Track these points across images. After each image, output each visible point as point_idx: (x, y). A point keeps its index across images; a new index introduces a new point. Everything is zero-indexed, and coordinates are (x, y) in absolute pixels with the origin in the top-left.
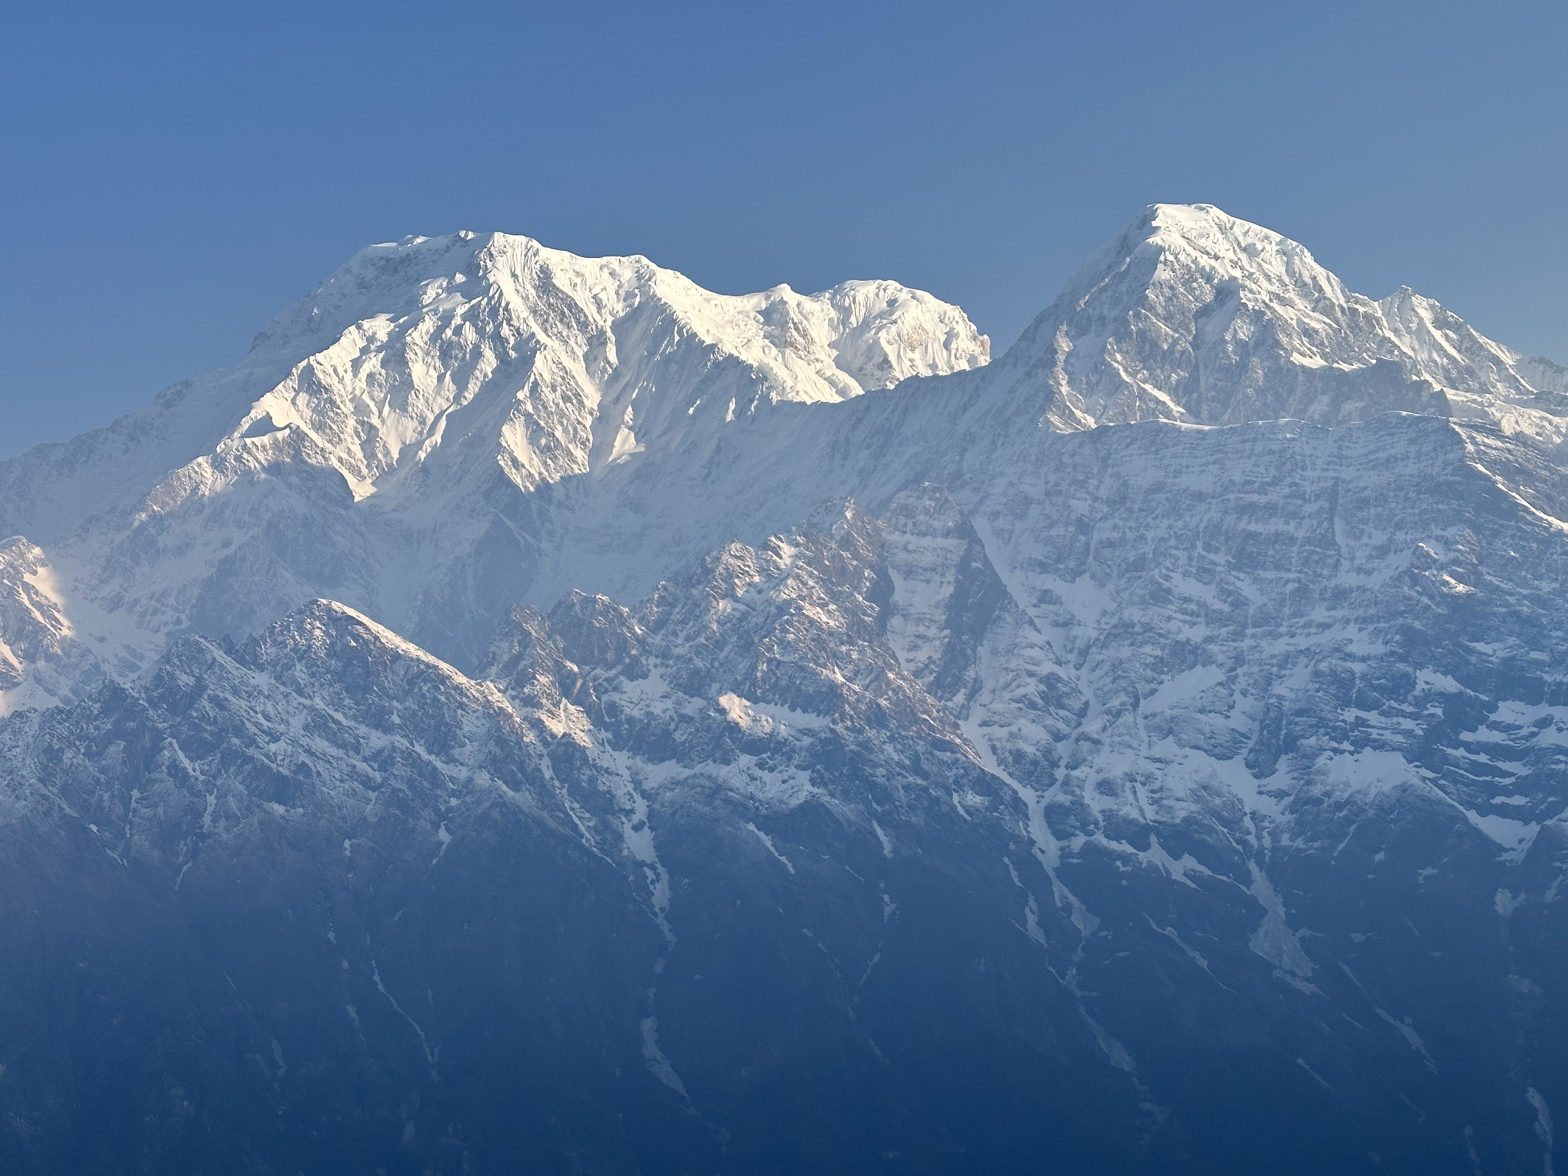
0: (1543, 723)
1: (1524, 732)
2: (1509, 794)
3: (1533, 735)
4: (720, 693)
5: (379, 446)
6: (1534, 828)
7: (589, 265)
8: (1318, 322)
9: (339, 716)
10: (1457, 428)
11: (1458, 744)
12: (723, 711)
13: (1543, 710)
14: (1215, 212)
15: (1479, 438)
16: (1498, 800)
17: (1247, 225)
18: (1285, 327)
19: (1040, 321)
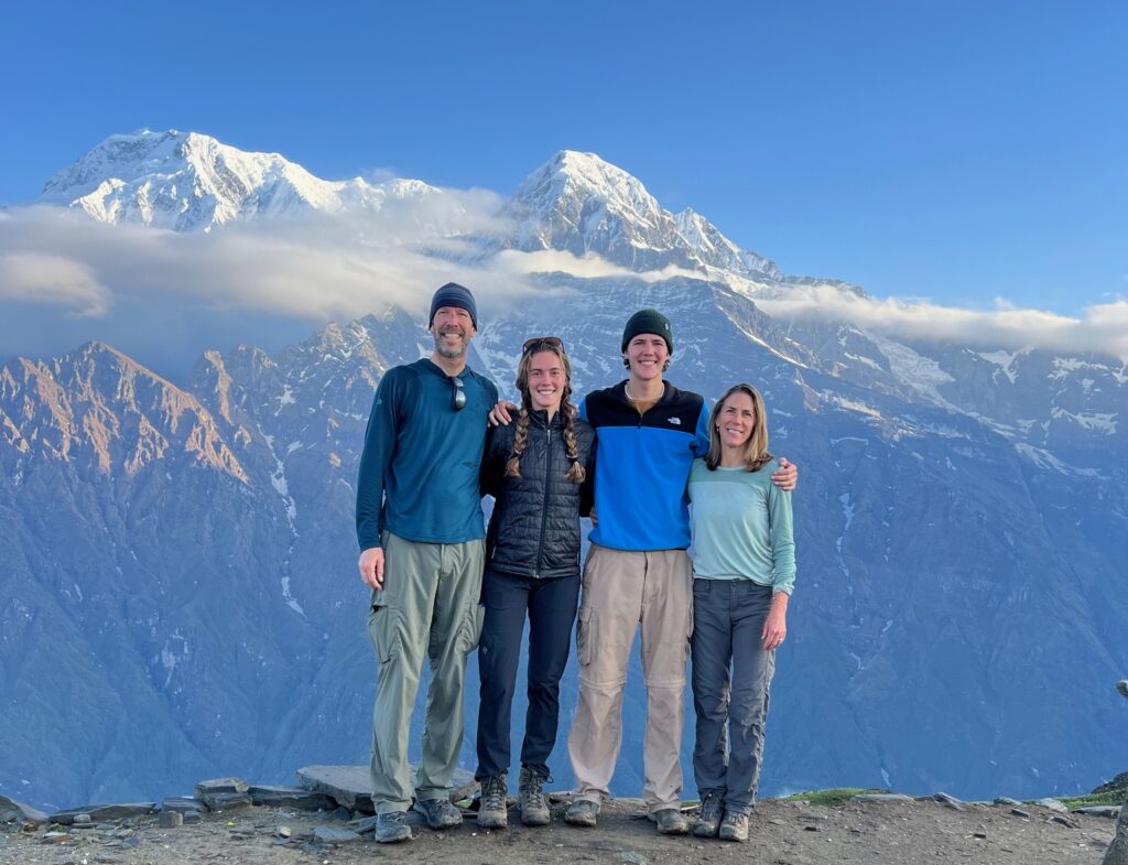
8: (645, 224)
15: (722, 293)
18: (629, 225)
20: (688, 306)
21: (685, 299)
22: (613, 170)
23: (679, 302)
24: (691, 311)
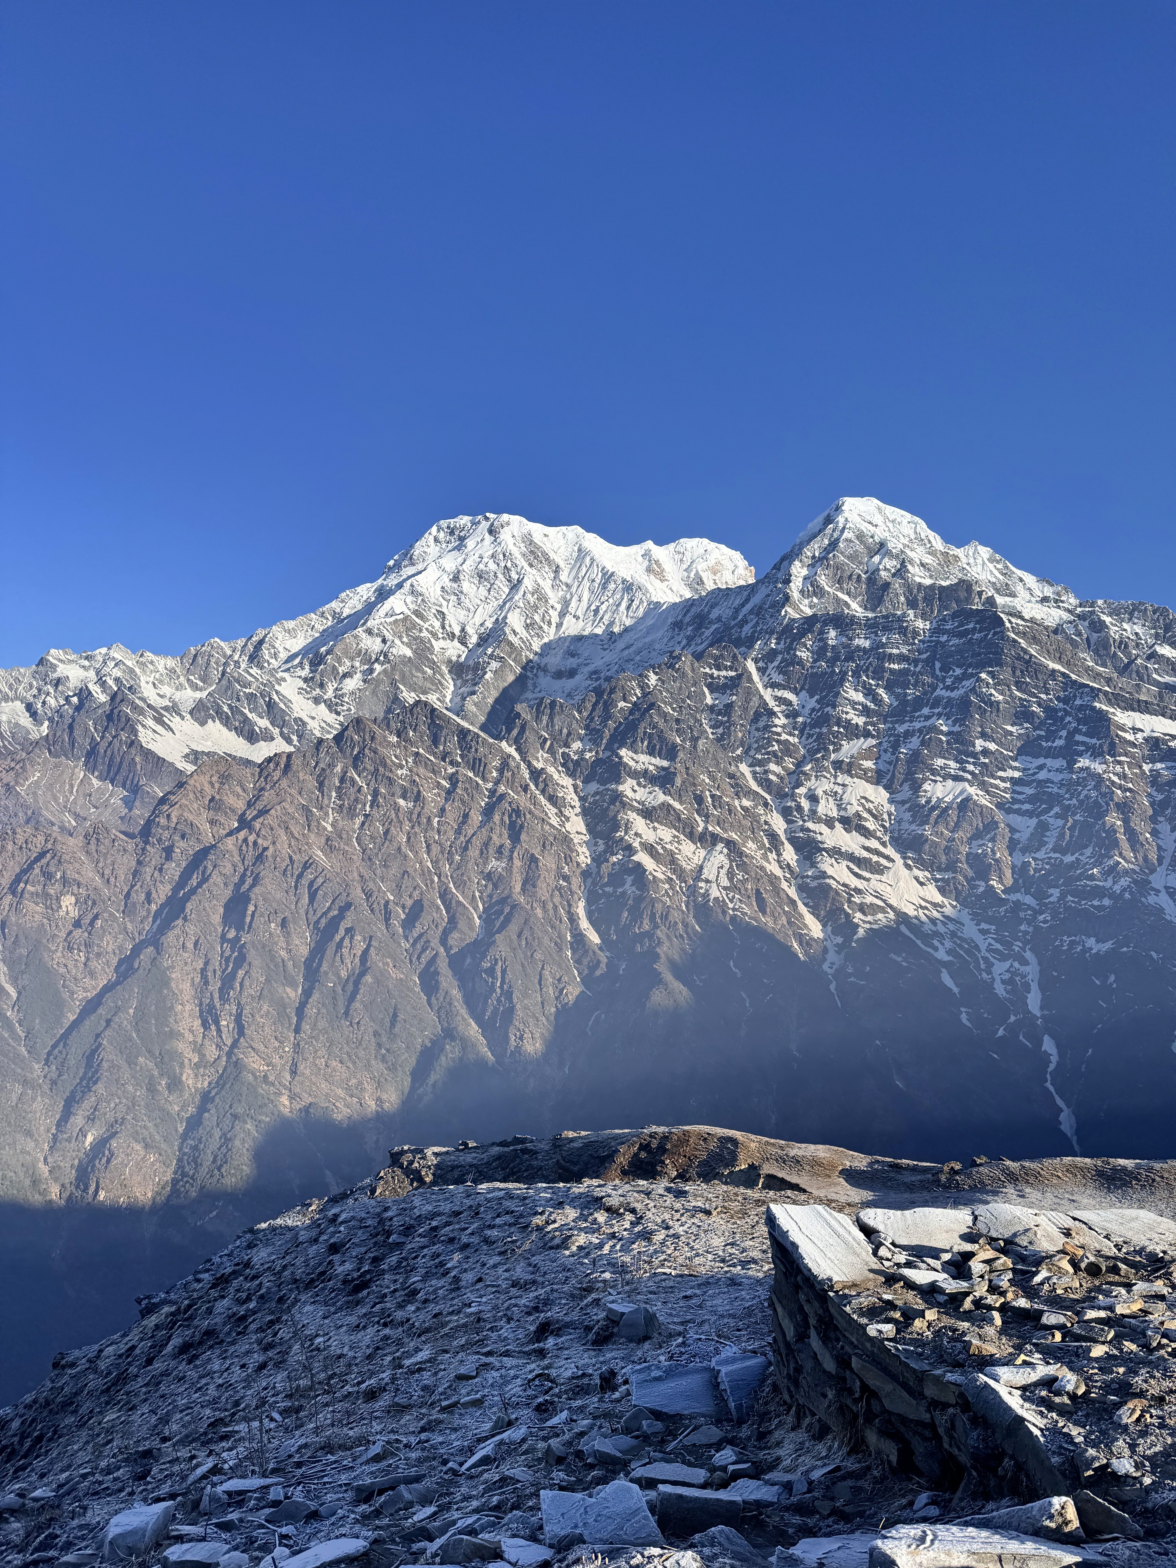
0: (1041, 767)
1: (1031, 772)
2: (1023, 803)
3: (1035, 774)
4: (620, 748)
5: (447, 622)
6: (1035, 821)
7: (551, 531)
8: (928, 559)
9: (432, 758)
10: (1002, 615)
11: (995, 778)
12: (621, 758)
13: (1041, 761)
14: (876, 501)
15: (1013, 620)
16: (1016, 807)
17: (893, 508)
18: (911, 562)
19: (783, 559)
20: (976, 636)
21: (974, 629)
22: (893, 512)
23: (966, 633)
24: (982, 640)
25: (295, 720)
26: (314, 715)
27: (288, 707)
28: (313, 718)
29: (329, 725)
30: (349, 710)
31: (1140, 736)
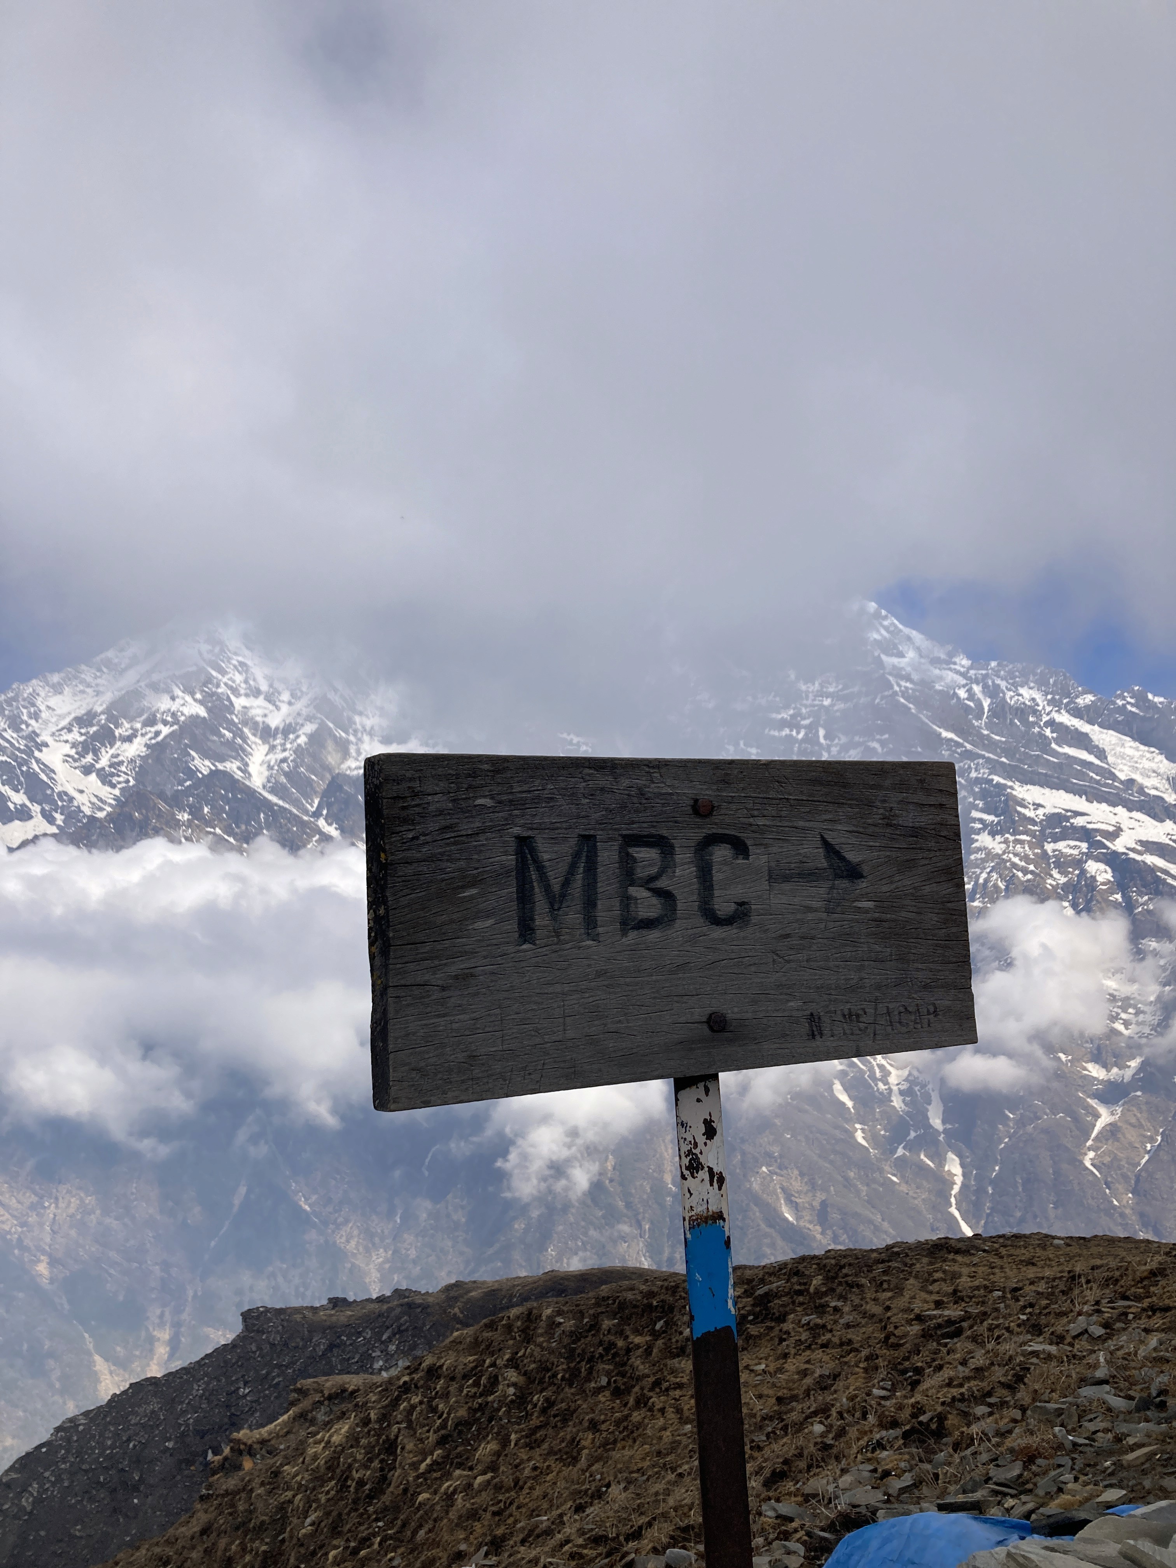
10: (891, 678)
20: (863, 700)
21: (860, 692)
23: (851, 696)
24: (868, 705)
25: (60, 794)
26: (81, 788)
27: (51, 778)
28: (81, 792)
29: (101, 800)
30: (127, 781)
31: (1040, 811)
